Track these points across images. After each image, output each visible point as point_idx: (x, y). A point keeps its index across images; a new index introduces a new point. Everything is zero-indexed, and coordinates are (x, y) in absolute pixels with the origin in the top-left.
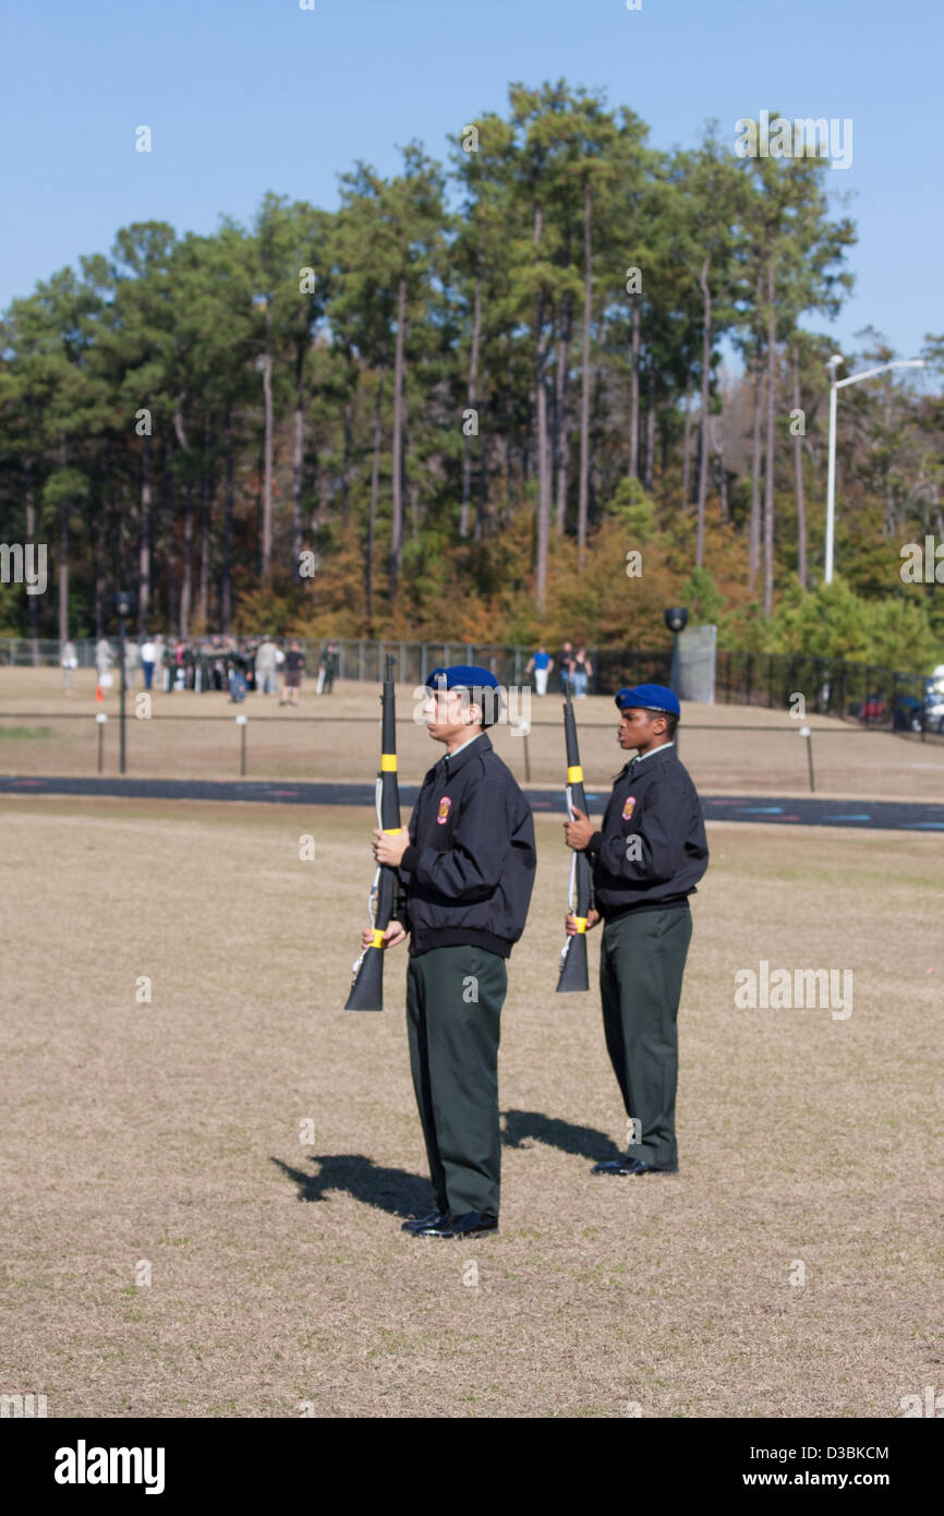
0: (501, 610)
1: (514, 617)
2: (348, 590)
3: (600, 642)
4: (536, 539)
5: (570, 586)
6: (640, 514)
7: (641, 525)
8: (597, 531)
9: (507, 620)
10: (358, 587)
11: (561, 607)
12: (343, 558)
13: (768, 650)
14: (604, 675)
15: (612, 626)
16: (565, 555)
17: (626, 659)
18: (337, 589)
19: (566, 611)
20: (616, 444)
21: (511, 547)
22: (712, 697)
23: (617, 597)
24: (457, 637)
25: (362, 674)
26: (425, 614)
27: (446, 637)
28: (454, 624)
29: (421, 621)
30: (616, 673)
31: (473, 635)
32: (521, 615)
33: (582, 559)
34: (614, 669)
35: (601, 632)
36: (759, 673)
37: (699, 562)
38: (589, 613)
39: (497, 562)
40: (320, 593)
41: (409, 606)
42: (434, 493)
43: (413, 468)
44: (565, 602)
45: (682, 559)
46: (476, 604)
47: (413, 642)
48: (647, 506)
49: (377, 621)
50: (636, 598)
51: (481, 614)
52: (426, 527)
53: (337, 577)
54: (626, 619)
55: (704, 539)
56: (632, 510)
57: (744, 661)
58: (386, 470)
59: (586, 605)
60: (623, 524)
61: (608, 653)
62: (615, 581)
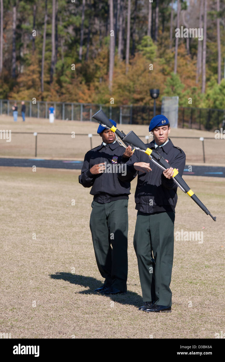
0: (95, 90)
1: (100, 92)
2: (33, 81)
3: (133, 103)
4: (109, 61)
5: (122, 80)
6: (151, 50)
7: (152, 55)
8: (133, 58)
9: (97, 94)
10: (37, 80)
11: (118, 89)
12: (32, 68)
13: (200, 106)
14: (135, 116)
15: (138, 96)
16: (121, 67)
17: (144, 110)
18: (29, 80)
19: (120, 90)
20: (144, 22)
21: (99, 64)
22: (176, 125)
23: (141, 85)
24: (77, 101)
25: (39, 115)
26: (64, 90)
27: (72, 100)
28: (76, 95)
29: (62, 94)
30: (140, 116)
31: (83, 99)
32: (102, 91)
33: (127, 69)
34: (139, 114)
35: (133, 99)
36: (196, 115)
37: (176, 70)
38: (129, 91)
39: (93, 70)
40: (22, 82)
41: (57, 87)
42: (70, 41)
43: (61, 31)
44: (120, 86)
45: (168, 69)
46: (84, 87)
47: (59, 102)
48: (154, 47)
49: (45, 94)
50: (148, 85)
51: (86, 91)
52: (66, 56)
53: (29, 75)
54: (144, 93)
55: (177, 61)
56: (148, 49)
57: (190, 111)
58: (49, 31)
59: (128, 88)
60: (144, 55)
61: (137, 107)
62: (140, 78)
